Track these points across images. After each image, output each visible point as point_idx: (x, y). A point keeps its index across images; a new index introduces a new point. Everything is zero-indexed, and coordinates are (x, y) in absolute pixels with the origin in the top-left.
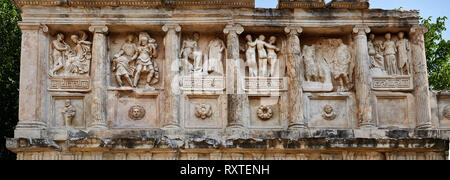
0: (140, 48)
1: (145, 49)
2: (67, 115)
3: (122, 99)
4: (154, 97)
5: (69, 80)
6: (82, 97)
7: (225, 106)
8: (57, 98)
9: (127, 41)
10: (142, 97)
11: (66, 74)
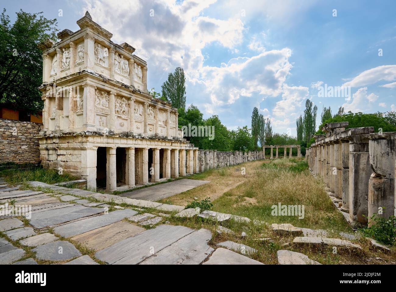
0: (123, 102)
1: (124, 103)
2: (102, 123)
3: (118, 119)
4: (127, 120)
5: (103, 109)
6: (106, 116)
7: (143, 126)
8: (97, 115)
9: (118, 98)
10: (124, 119)
11: (101, 106)
